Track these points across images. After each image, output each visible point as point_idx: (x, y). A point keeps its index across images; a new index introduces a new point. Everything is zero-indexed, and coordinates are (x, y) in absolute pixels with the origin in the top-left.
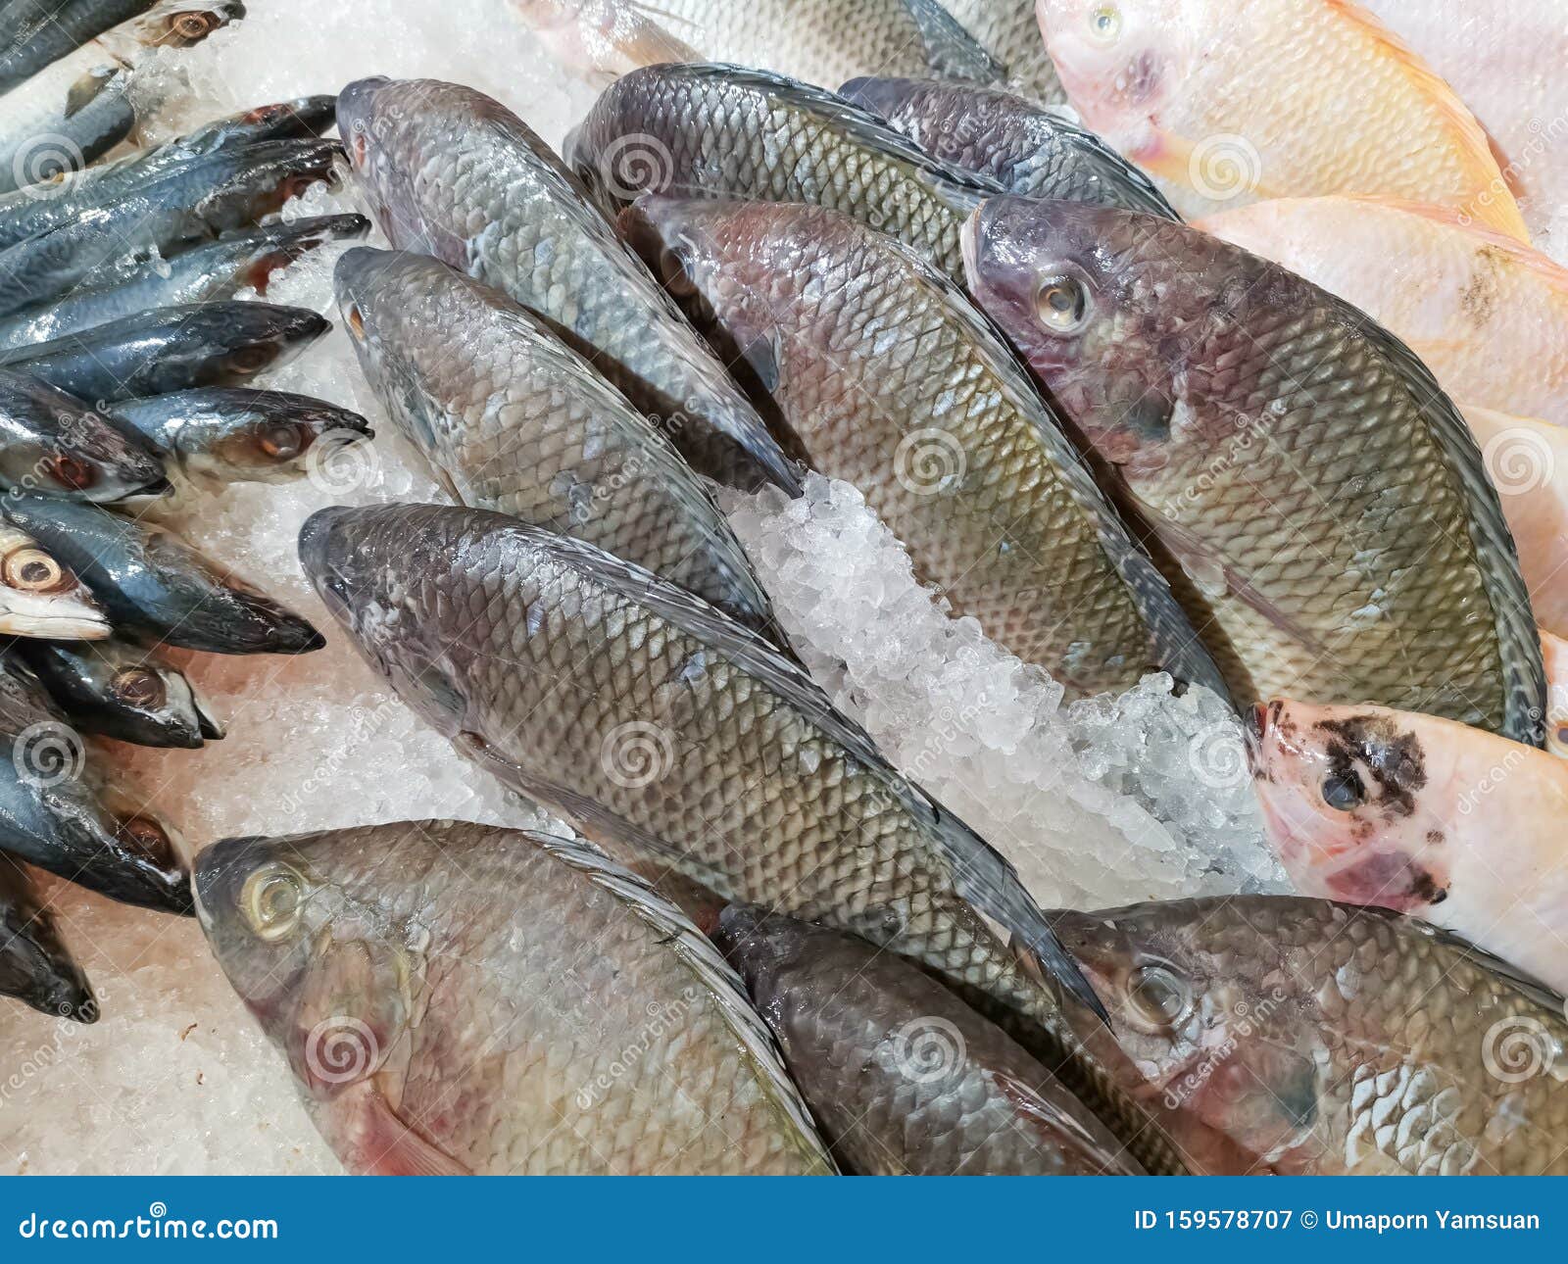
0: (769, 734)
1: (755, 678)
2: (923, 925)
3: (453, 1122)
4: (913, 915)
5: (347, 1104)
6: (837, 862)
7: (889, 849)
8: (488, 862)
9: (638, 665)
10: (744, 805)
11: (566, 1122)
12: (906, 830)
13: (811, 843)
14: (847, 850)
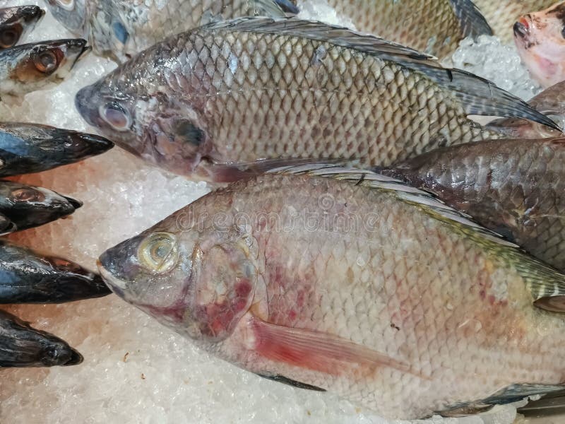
0: (366, 71)
1: (351, 47)
2: (457, 134)
3: (297, 311)
4: (452, 132)
5: (241, 330)
6: (411, 124)
7: (433, 104)
8: (257, 189)
9: (294, 63)
10: (363, 114)
11: (356, 280)
12: (438, 92)
13: (397, 119)
14: (414, 115)
